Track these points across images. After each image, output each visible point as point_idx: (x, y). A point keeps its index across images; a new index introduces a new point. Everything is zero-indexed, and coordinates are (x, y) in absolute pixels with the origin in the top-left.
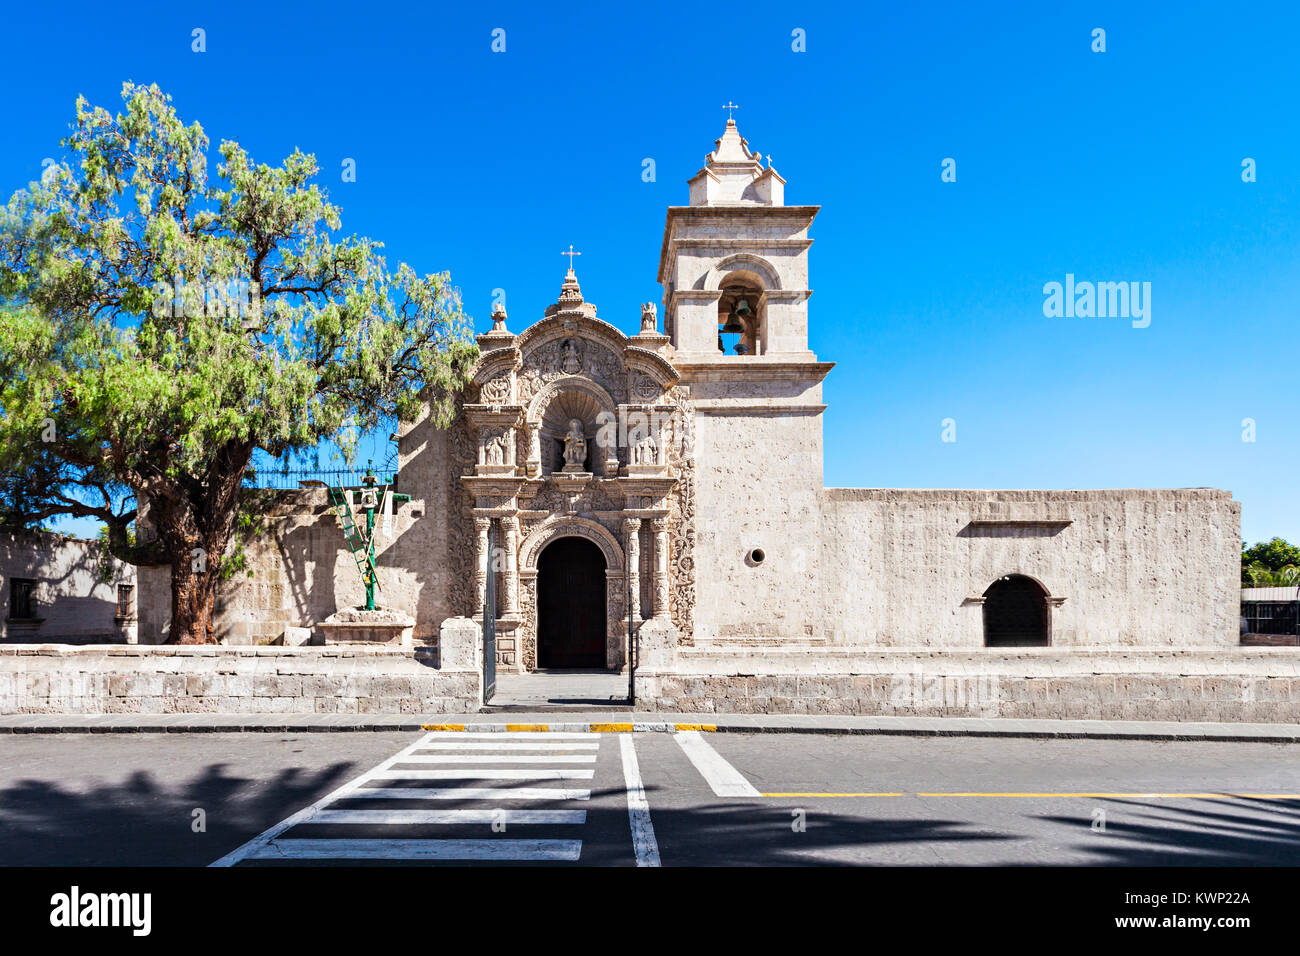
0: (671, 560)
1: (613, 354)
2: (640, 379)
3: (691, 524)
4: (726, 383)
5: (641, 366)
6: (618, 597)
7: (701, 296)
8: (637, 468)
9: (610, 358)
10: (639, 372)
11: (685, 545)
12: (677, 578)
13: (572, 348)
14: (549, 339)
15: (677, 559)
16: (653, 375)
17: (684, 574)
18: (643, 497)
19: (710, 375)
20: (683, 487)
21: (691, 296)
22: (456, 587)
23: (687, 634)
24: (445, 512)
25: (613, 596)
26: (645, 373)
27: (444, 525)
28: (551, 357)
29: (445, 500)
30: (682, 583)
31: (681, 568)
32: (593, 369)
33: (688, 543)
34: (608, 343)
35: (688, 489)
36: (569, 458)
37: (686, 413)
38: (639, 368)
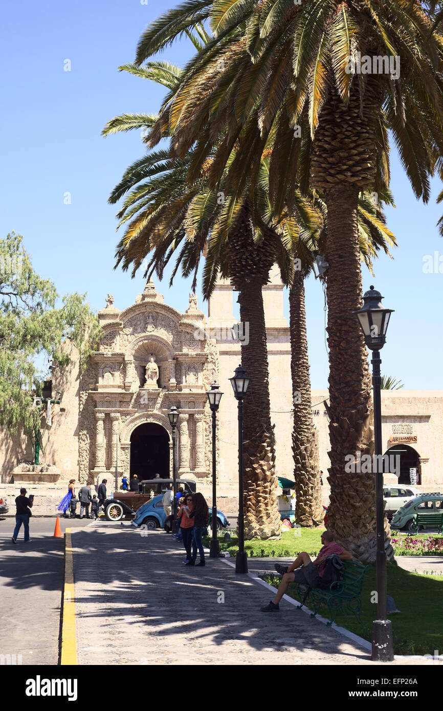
0: (205, 436)
1: (173, 321)
2: (188, 337)
7: (223, 287)
8: (186, 386)
9: (172, 323)
10: (188, 332)
12: (209, 446)
13: (150, 317)
14: (138, 313)
15: (209, 435)
18: (190, 402)
21: (218, 287)
26: (191, 334)
28: (139, 323)
32: (162, 329)
34: (170, 315)
37: (214, 354)
38: (187, 331)
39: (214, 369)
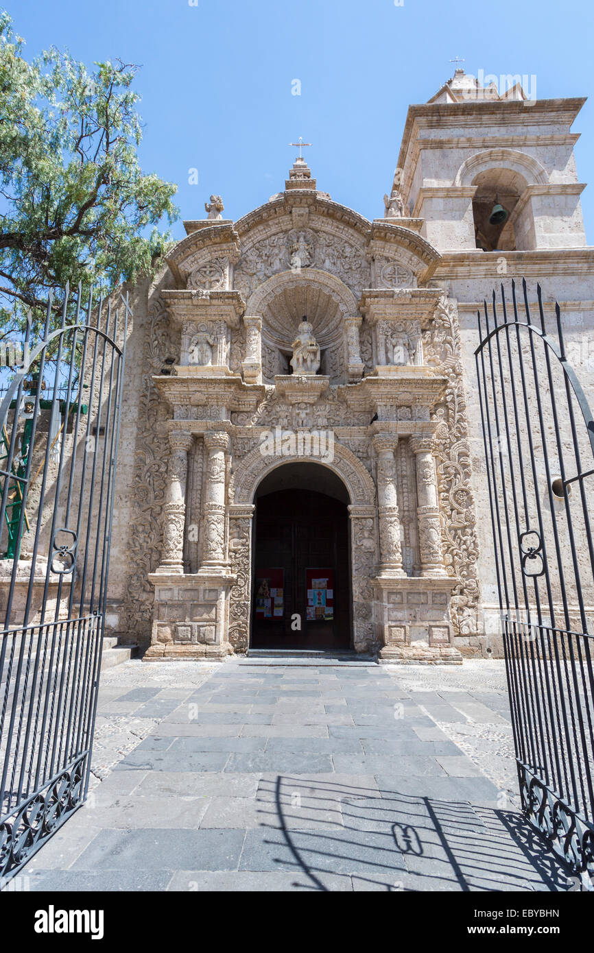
0: (440, 493)
1: (352, 246)
2: (389, 269)
3: (465, 446)
4: (494, 280)
5: (390, 250)
6: (368, 543)
7: (451, 194)
8: (389, 368)
9: (348, 250)
10: (387, 259)
11: (457, 473)
12: (450, 517)
13: (302, 239)
14: (274, 230)
15: (447, 491)
16: (404, 261)
17: (459, 513)
18: (399, 407)
19: (473, 268)
20: (449, 398)
21: (441, 194)
22: (140, 529)
23: (471, 598)
24: (134, 429)
25: (360, 542)
26: (395, 260)
27: (132, 446)
28: (277, 250)
29: (136, 415)
30: (456, 525)
31: (456, 505)
32: (327, 262)
33: (461, 471)
34: (347, 233)
35: (457, 400)
36: (298, 366)
37: (447, 311)
38: (386, 254)
39: (450, 343)
